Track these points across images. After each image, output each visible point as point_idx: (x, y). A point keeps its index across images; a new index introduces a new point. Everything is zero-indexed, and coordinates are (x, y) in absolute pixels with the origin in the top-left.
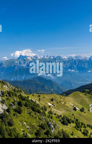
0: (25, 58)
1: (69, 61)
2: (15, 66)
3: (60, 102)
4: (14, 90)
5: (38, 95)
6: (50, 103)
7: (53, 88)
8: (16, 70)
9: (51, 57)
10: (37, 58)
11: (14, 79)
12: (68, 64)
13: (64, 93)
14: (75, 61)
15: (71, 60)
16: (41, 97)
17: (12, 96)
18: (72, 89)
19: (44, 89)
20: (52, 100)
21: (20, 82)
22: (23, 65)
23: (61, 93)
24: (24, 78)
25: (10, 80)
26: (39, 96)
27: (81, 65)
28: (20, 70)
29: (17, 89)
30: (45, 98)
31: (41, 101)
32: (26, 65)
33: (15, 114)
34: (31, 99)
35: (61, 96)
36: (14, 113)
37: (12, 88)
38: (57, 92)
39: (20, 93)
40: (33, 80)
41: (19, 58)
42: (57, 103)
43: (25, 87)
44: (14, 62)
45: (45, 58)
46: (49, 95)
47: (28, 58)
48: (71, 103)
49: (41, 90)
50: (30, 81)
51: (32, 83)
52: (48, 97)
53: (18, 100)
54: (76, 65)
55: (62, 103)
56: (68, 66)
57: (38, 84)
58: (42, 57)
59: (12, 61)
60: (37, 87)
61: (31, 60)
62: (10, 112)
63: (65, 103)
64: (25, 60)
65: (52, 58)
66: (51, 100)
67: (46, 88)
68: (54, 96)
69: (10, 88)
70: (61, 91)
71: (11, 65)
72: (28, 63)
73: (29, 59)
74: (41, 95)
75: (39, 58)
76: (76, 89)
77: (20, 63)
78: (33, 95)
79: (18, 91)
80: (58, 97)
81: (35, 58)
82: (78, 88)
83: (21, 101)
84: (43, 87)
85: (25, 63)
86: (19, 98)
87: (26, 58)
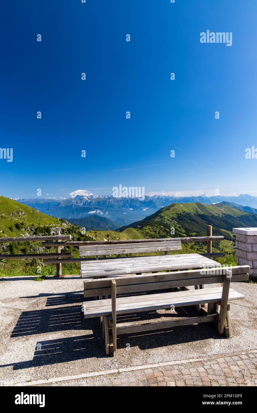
0: (81, 198)
1: (122, 200)
2: (72, 205)
3: (115, 238)
4: (73, 227)
5: (95, 231)
6: (106, 239)
7: (108, 225)
8: (73, 208)
9: (105, 196)
10: (92, 197)
11: (71, 217)
12: (121, 203)
13: (118, 229)
14: (127, 200)
15: (124, 199)
16: (97, 234)
17: (72, 233)
18: (125, 226)
19: (99, 226)
20: (108, 236)
21: (77, 220)
22: (80, 204)
23: (115, 229)
24: (81, 216)
25: (67, 218)
26: (96, 233)
27: (133, 203)
28: (77, 209)
29: (75, 226)
30: (101, 234)
31: (97, 238)
32: (82, 204)
33: (74, 250)
34: (88, 236)
35: (116, 232)
36: (74, 248)
37: (70, 225)
38: (111, 228)
39: (78, 230)
40: (89, 218)
41: (76, 198)
42: (112, 238)
43: (81, 225)
44: (71, 202)
45: (100, 198)
46: (105, 231)
47: (84, 197)
48: (125, 239)
49: (97, 227)
50: (86, 218)
51: (89, 221)
52: (104, 233)
53: (78, 237)
54: (128, 204)
55: (117, 238)
56: (122, 205)
57: (94, 222)
58: (98, 196)
59: (70, 201)
60: (93, 224)
61: (87, 199)
62: (70, 248)
63: (119, 238)
64: (81, 199)
65: (107, 197)
66: (106, 236)
67: (101, 225)
68: (109, 232)
69: (69, 226)
70: (116, 228)
71: (68, 204)
72: (84, 202)
73: (85, 199)
74: (97, 232)
75: (94, 197)
76: (129, 225)
77: (77, 202)
78: (90, 232)
79: (76, 229)
80: (113, 233)
81: (91, 198)
82: (130, 225)
83: (80, 237)
84: (98, 224)
85: (81, 202)
86: (78, 234)
87: (83, 197)
